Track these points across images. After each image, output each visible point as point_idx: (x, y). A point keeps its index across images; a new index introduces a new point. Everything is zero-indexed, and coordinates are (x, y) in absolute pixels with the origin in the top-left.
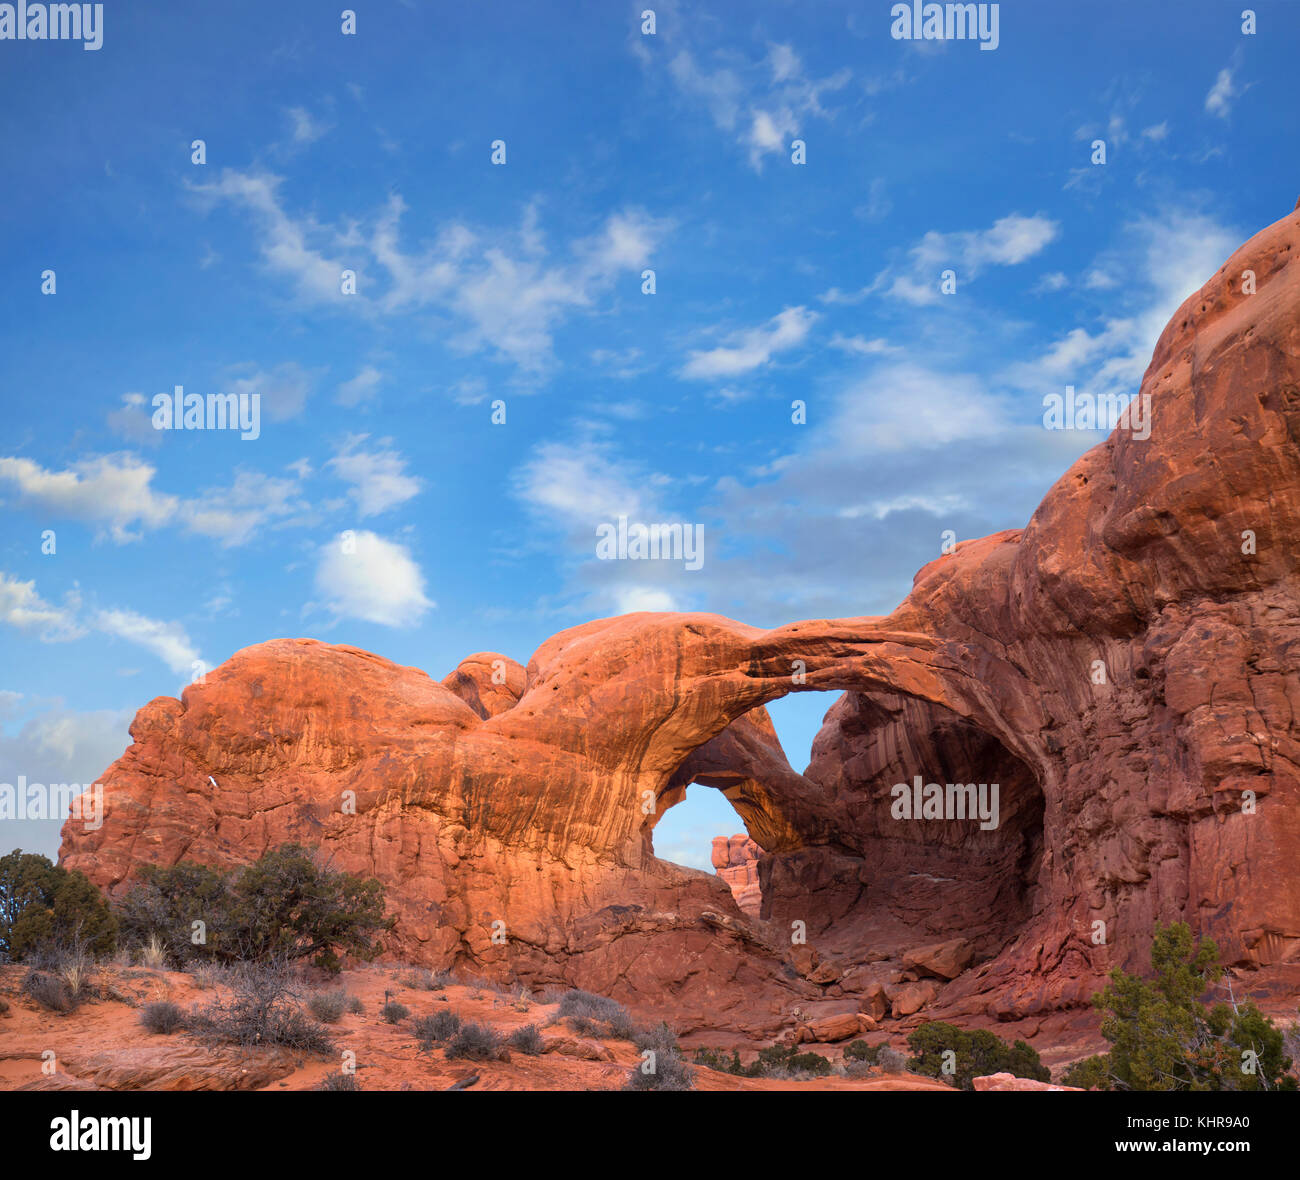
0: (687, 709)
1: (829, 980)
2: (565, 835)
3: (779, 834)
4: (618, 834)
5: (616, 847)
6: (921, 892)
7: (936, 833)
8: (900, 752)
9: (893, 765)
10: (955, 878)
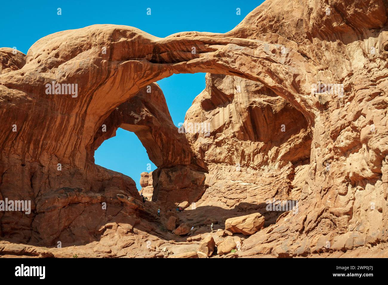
0: (115, 79)
1: (185, 233)
2: (40, 146)
3: (165, 158)
4: (72, 148)
5: (70, 156)
6: (236, 190)
7: (246, 161)
8: (231, 117)
9: (227, 124)
10: (255, 183)
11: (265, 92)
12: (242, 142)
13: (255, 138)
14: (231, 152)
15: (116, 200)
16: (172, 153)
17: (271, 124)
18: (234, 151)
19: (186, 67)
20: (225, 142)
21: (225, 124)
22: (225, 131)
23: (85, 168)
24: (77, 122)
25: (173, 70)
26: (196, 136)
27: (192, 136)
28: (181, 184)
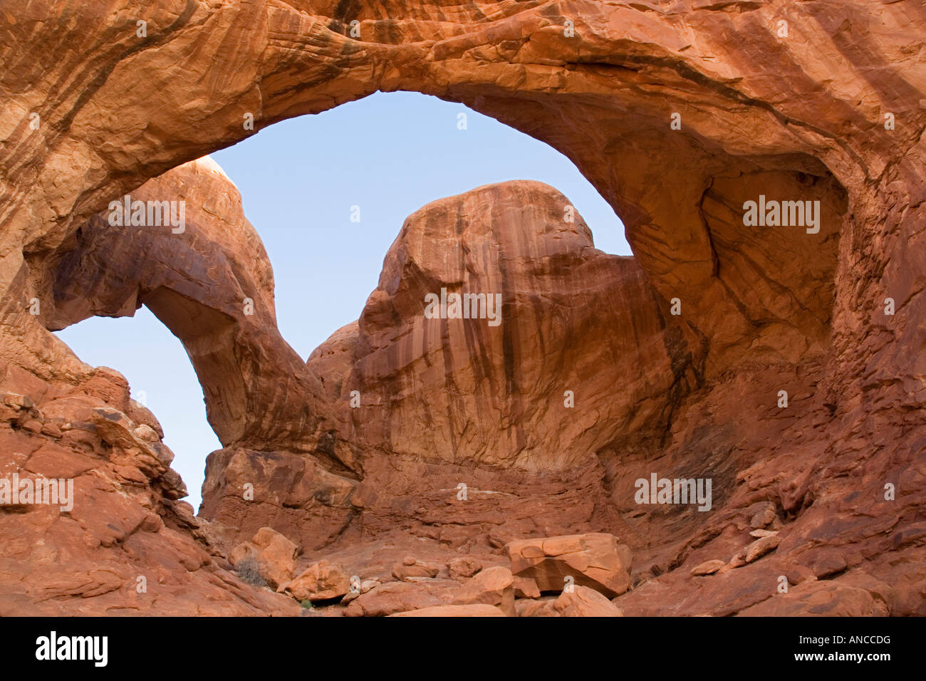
3: (253, 420)
8: (447, 337)
9: (432, 355)
10: (514, 493)
16: (276, 409)
17: (553, 352)
21: (425, 356)
26: (340, 389)
27: (331, 385)
28: (285, 494)
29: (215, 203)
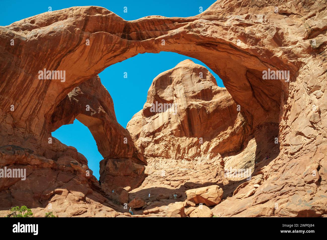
0: (85, 48)
4: (30, 112)
5: (28, 119)
6: (178, 173)
7: (181, 154)
8: (170, 119)
9: (166, 125)
10: (193, 169)
11: (200, 97)
12: (178, 139)
13: (190, 134)
14: (168, 147)
15: (68, 168)
16: (119, 146)
17: (204, 122)
18: (171, 146)
19: (154, 43)
20: (163, 139)
21: (164, 125)
22: (163, 130)
23: (41, 135)
24: (41, 85)
25: (140, 47)
26: (137, 136)
27: (134, 136)
28: (124, 172)
29: (92, 83)
